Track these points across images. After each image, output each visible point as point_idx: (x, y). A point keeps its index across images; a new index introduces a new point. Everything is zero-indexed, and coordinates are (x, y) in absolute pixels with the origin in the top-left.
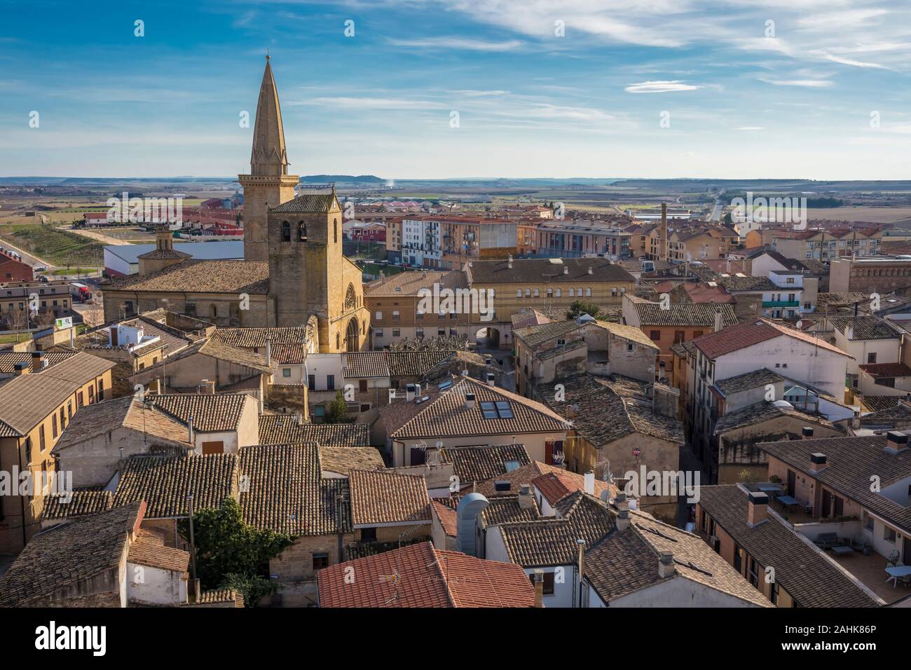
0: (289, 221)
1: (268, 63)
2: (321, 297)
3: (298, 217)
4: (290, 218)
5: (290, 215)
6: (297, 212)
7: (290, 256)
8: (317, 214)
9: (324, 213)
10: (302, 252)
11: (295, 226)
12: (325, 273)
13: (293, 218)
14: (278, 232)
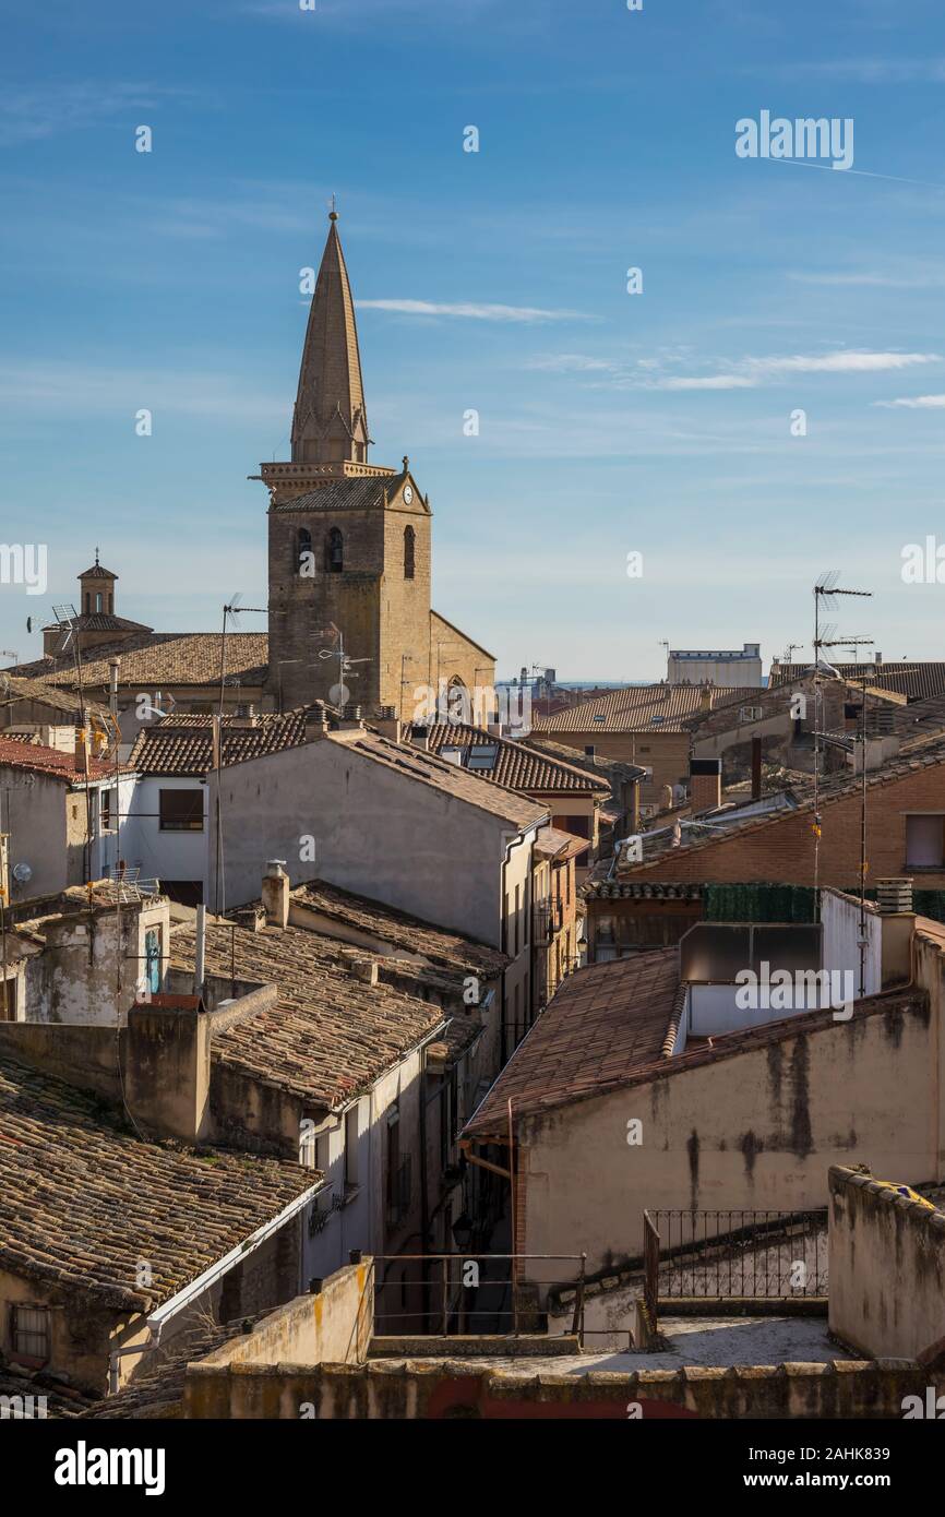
0: (309, 529)
1: (333, 227)
2: (367, 688)
3: (326, 519)
4: (312, 521)
5: (311, 515)
6: (326, 509)
7: (310, 603)
8: (363, 512)
9: (378, 508)
10: (333, 593)
11: (321, 537)
12: (374, 637)
13: (318, 522)
14: (288, 552)
